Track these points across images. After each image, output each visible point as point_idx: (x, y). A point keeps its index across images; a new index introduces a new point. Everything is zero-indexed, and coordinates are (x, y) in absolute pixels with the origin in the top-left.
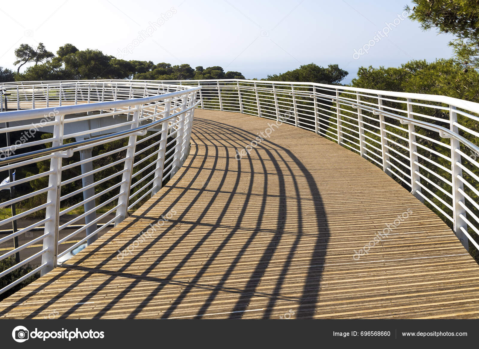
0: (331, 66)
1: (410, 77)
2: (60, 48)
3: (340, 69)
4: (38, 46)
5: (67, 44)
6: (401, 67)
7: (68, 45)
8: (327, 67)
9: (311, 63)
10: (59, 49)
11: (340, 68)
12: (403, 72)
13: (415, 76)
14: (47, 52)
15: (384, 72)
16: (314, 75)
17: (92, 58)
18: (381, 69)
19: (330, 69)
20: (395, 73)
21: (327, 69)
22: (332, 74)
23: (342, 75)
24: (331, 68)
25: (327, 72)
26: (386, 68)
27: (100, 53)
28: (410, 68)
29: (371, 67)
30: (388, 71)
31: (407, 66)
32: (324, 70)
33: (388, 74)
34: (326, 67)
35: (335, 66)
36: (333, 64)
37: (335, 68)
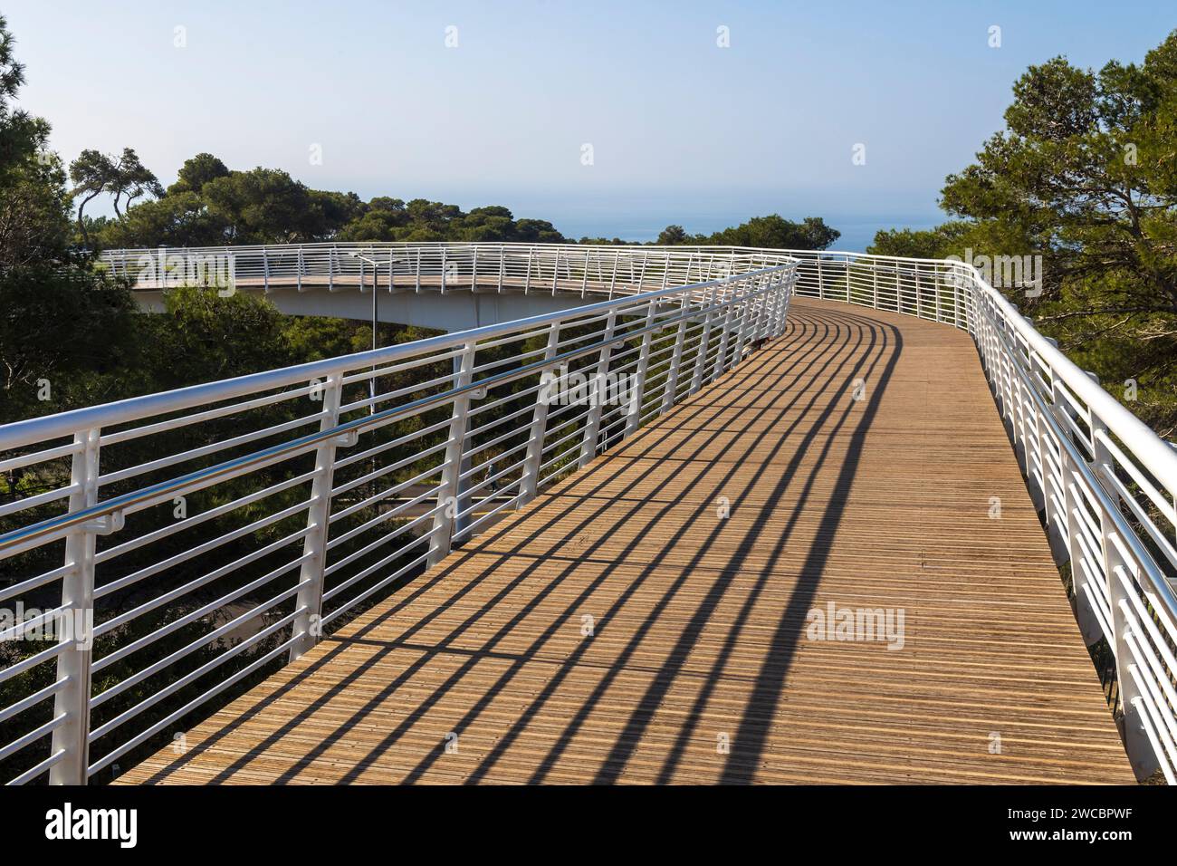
0: (809, 221)
1: (945, 246)
2: (186, 163)
3: (826, 225)
4: (122, 156)
5: (202, 154)
6: (934, 230)
7: (204, 156)
8: (803, 223)
9: (773, 214)
10: (184, 165)
11: (825, 223)
12: (937, 238)
13: (953, 243)
14: (144, 170)
15: (909, 237)
16: (779, 236)
17: (270, 190)
18: (906, 233)
19: (807, 227)
20: (926, 240)
21: (801, 226)
22: (811, 235)
23: (829, 237)
24: (810, 225)
25: (802, 232)
26: (913, 231)
27: (286, 176)
28: (946, 232)
29: (893, 230)
30: (915, 236)
31: (943, 229)
32: (795, 227)
33: (916, 240)
34: (799, 221)
35: (816, 220)
36: (813, 216)
37: (817, 224)
